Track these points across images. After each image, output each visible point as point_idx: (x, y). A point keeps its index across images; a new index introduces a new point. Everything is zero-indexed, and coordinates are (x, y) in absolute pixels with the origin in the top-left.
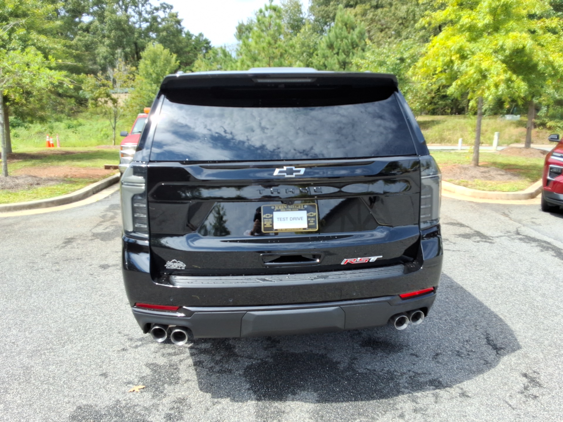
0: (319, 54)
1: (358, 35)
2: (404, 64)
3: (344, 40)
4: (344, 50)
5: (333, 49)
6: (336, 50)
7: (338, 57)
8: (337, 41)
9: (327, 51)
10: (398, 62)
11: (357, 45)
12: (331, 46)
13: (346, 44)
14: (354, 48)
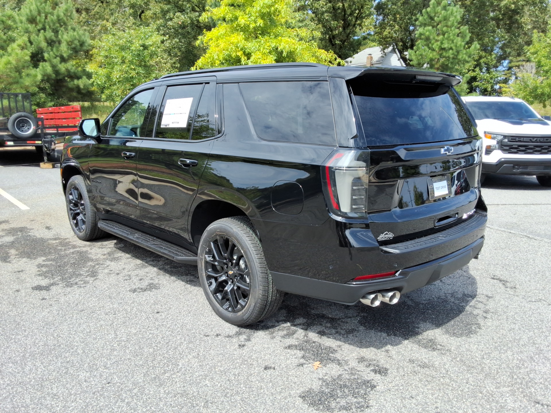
1: (65, 12)
2: (146, 51)
3: (49, 15)
4: (50, 27)
5: (36, 24)
6: (40, 26)
7: (45, 34)
8: (40, 16)
9: (29, 25)
10: (142, 48)
11: (65, 24)
12: (32, 20)
13: (52, 20)
14: (61, 26)
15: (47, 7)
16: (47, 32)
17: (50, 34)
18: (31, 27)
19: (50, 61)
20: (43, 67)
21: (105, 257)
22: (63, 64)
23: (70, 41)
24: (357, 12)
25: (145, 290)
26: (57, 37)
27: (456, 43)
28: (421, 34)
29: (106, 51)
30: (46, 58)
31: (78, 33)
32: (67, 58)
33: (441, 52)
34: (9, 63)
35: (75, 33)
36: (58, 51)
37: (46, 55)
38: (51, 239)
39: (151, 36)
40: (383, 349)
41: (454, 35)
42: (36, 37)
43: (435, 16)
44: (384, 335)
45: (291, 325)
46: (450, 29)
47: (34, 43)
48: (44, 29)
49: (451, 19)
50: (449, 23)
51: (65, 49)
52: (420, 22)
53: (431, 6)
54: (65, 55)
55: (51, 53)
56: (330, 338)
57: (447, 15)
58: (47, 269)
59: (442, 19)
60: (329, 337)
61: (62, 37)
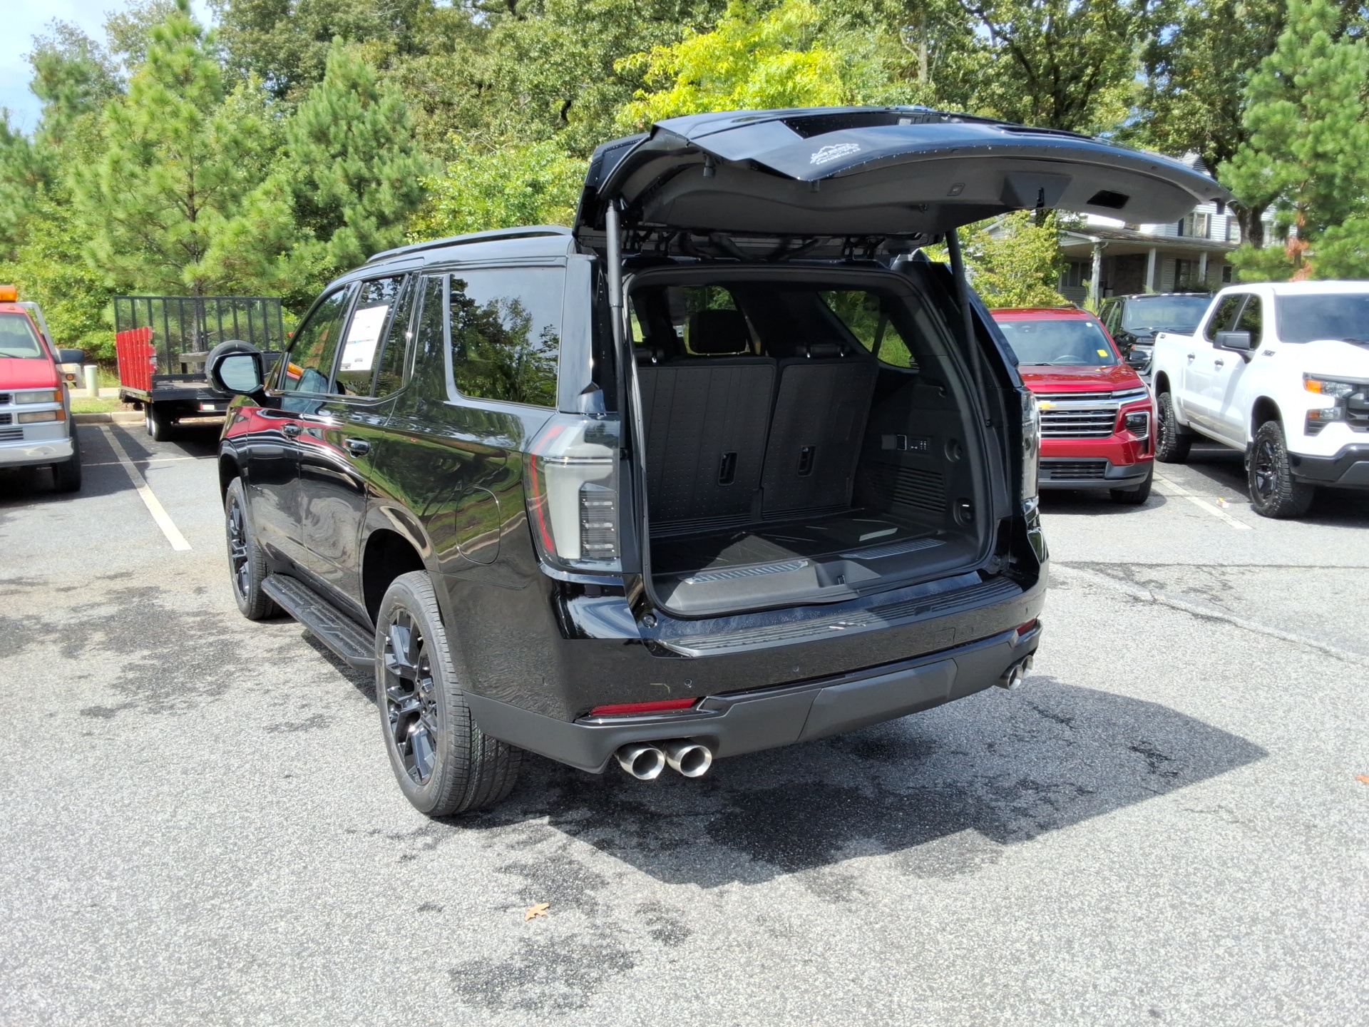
0: (293, 154)
1: (389, 114)
2: (541, 196)
3: (355, 122)
4: (356, 149)
5: (328, 143)
6: (336, 148)
7: (345, 165)
8: (336, 124)
9: (313, 147)
10: (529, 189)
11: (389, 140)
12: (321, 136)
13: (362, 134)
14: (380, 146)
15: (350, 105)
16: (349, 161)
17: (355, 165)
18: (316, 150)
19: (355, 224)
20: (340, 238)
21: (269, 655)
22: (383, 230)
23: (398, 180)
24: (1089, 71)
25: (297, 729)
26: (370, 169)
27: (1355, 138)
28: (1258, 121)
29: (453, 198)
30: (346, 219)
31: (415, 160)
32: (392, 217)
33: (1312, 165)
34: (243, 231)
35: (409, 161)
36: (372, 201)
37: (348, 213)
38: (188, 614)
39: (553, 160)
40: (716, 890)
41: (1350, 117)
42: (326, 172)
43: (1295, 73)
44: (745, 857)
45: (550, 823)
46: (1337, 105)
47: (321, 186)
48: (343, 153)
49: (1339, 80)
50: (1336, 90)
51: (388, 198)
52: (1253, 88)
53: (1283, 49)
54: (387, 211)
55: (359, 207)
56: (615, 856)
57: (1329, 67)
58: (138, 674)
59: (1316, 80)
60: (612, 854)
61: (381, 172)
